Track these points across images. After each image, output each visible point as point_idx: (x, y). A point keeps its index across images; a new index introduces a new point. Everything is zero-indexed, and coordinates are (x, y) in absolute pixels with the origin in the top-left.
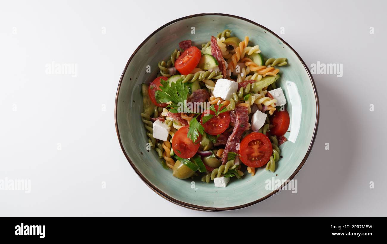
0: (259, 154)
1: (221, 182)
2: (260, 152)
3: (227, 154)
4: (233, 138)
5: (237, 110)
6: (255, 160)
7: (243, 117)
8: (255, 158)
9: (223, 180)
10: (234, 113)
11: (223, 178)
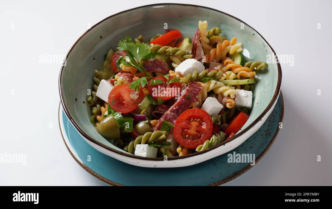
0: (195, 133)
1: (143, 150)
2: (197, 131)
3: (162, 122)
4: (175, 109)
5: (190, 84)
6: (189, 138)
7: (193, 91)
8: (190, 135)
9: (146, 148)
10: (186, 85)
11: (147, 145)
